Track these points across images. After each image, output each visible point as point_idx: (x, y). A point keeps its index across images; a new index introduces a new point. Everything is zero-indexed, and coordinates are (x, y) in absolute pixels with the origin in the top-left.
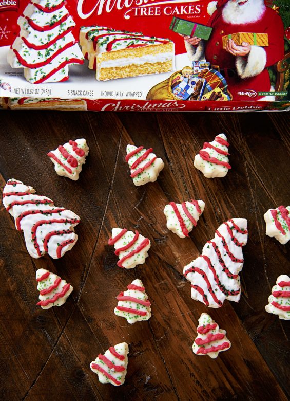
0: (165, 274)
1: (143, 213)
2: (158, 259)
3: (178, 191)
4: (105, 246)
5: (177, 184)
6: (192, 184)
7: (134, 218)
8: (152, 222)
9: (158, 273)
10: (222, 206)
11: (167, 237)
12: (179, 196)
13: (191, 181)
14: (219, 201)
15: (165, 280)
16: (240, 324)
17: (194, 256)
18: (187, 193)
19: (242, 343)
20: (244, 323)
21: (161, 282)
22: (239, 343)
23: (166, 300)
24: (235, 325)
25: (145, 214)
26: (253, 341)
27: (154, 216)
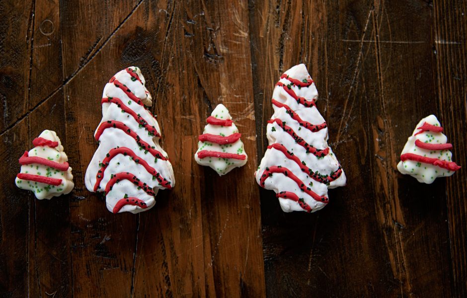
0: (196, 108)
1: (207, 8)
2: (197, 82)
4: (137, 27)
6: (289, 3)
7: (193, 9)
8: (214, 27)
9: (187, 102)
10: (312, 54)
11: (222, 59)
12: (265, 11)
14: (313, 46)
15: (192, 117)
16: (258, 228)
17: (245, 104)
18: (277, 12)
19: (248, 256)
20: (264, 230)
21: (186, 116)
22: (246, 253)
23: (181, 144)
24: (251, 226)
25: (210, 12)
26: (264, 262)
27: (220, 20)
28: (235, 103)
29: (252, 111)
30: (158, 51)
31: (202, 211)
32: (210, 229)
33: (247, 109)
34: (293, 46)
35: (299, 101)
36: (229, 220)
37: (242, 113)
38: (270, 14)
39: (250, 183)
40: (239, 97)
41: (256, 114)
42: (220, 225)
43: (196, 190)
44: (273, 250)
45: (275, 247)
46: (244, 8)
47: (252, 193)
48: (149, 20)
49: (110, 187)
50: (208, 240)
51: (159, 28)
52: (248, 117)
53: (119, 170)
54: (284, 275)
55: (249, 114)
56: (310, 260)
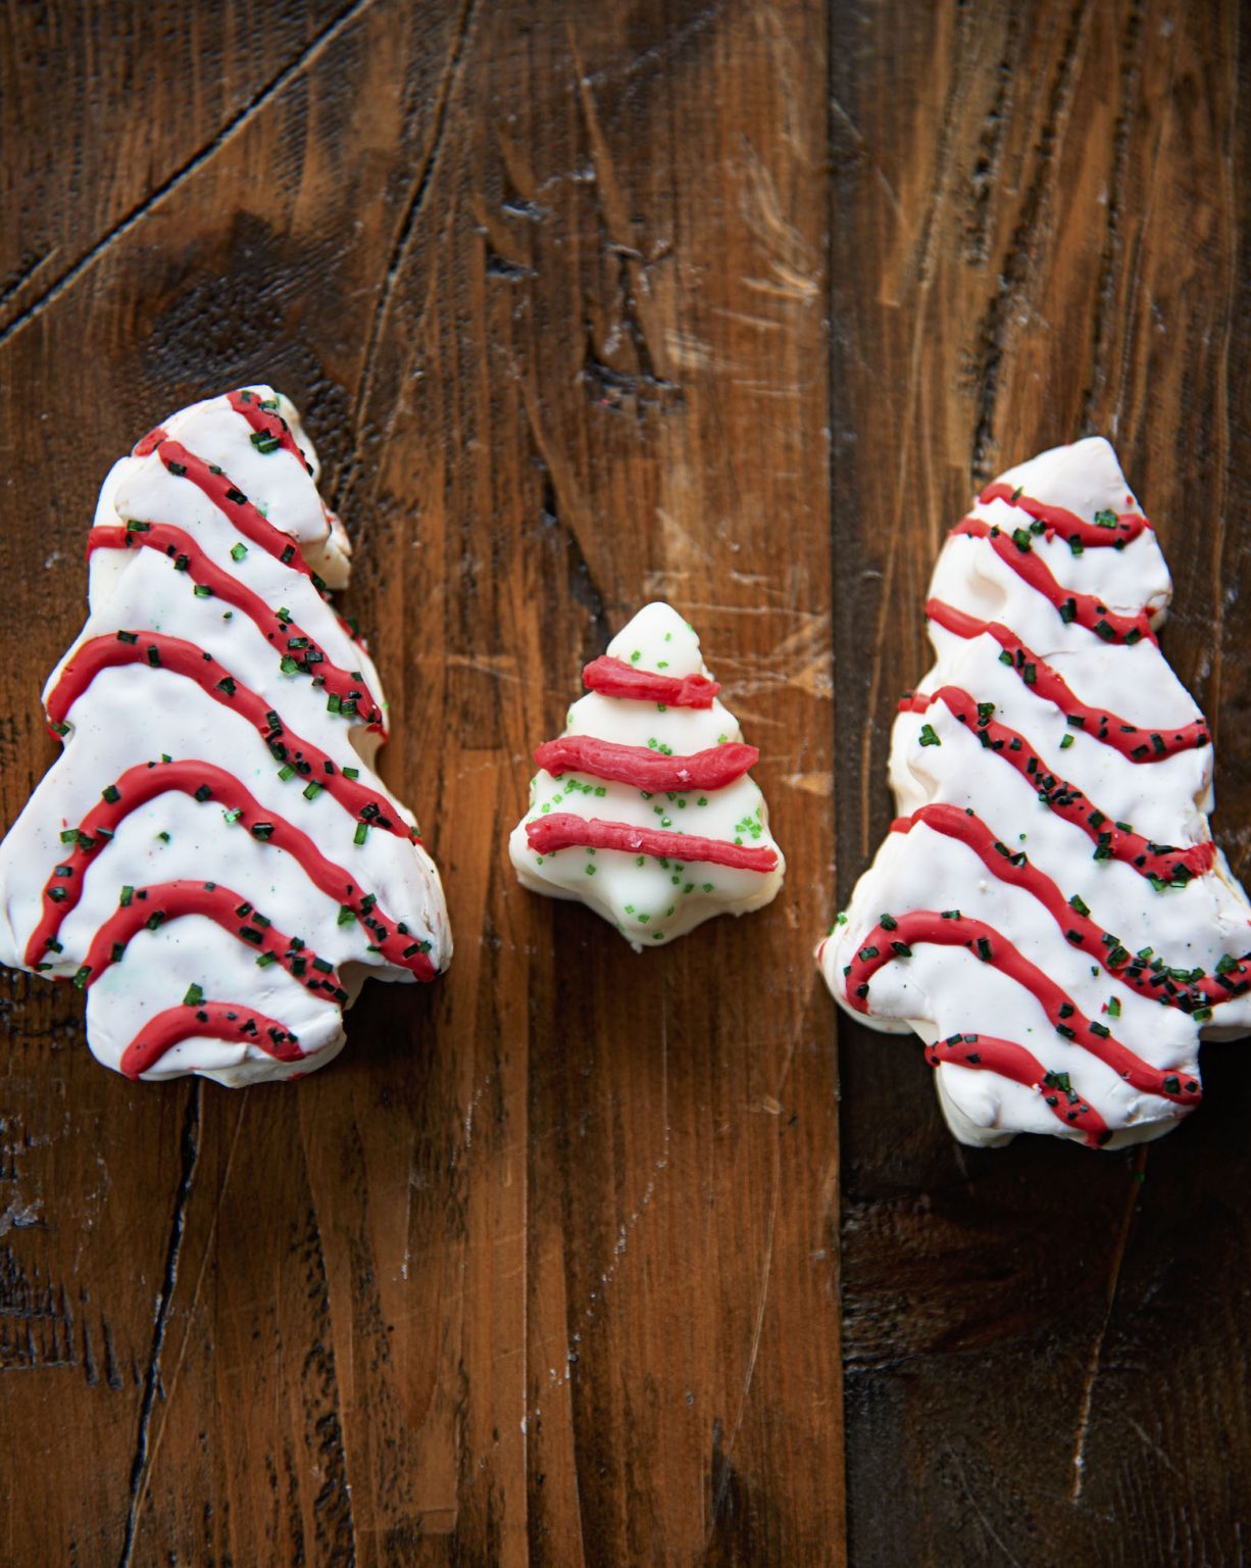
0: (526, 621)
1: (615, 149)
2: (539, 498)
3: (924, 141)
4: (240, 217)
5: (942, 92)
6: (1044, 150)
7: (536, 146)
8: (643, 244)
9: (484, 587)
10: (1151, 401)
11: (678, 396)
12: (911, 181)
13: (1048, 132)
14: (1155, 363)
15: (505, 661)
16: (823, 1213)
17: (784, 619)
18: (978, 189)
19: (763, 1345)
20: (851, 1225)
21: (472, 655)
22: (750, 1331)
23: (441, 788)
24: (785, 1203)
25: (624, 168)
26: (846, 1379)
27: (676, 208)
28: (733, 610)
29: (818, 654)
30: (345, 339)
31: (530, 1111)
32: (567, 1201)
33: (791, 643)
34: (1053, 359)
35: (1072, 609)
36: (671, 1165)
37: (765, 661)
38: (941, 200)
39: (790, 994)
40: (757, 584)
41: (836, 671)
42: (619, 1185)
43: (503, 1014)
44: (894, 1326)
45: (904, 1308)
46: (805, 158)
47: (796, 1045)
48: (304, 184)
49: (111, 948)
50: (553, 1255)
51: (352, 230)
52: (795, 682)
53: (160, 871)
54: (948, 1448)
55: (804, 665)
56: (1089, 1389)
